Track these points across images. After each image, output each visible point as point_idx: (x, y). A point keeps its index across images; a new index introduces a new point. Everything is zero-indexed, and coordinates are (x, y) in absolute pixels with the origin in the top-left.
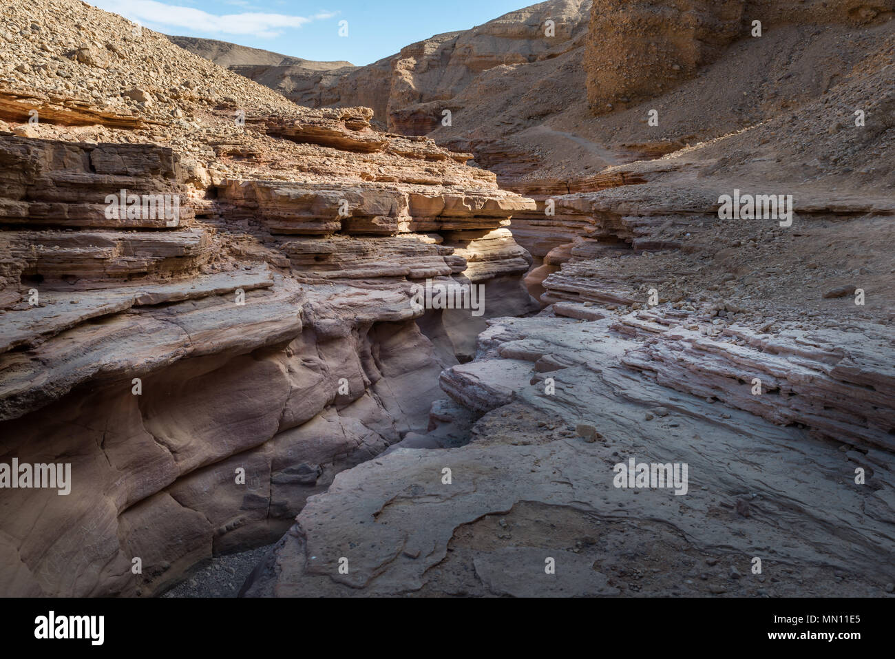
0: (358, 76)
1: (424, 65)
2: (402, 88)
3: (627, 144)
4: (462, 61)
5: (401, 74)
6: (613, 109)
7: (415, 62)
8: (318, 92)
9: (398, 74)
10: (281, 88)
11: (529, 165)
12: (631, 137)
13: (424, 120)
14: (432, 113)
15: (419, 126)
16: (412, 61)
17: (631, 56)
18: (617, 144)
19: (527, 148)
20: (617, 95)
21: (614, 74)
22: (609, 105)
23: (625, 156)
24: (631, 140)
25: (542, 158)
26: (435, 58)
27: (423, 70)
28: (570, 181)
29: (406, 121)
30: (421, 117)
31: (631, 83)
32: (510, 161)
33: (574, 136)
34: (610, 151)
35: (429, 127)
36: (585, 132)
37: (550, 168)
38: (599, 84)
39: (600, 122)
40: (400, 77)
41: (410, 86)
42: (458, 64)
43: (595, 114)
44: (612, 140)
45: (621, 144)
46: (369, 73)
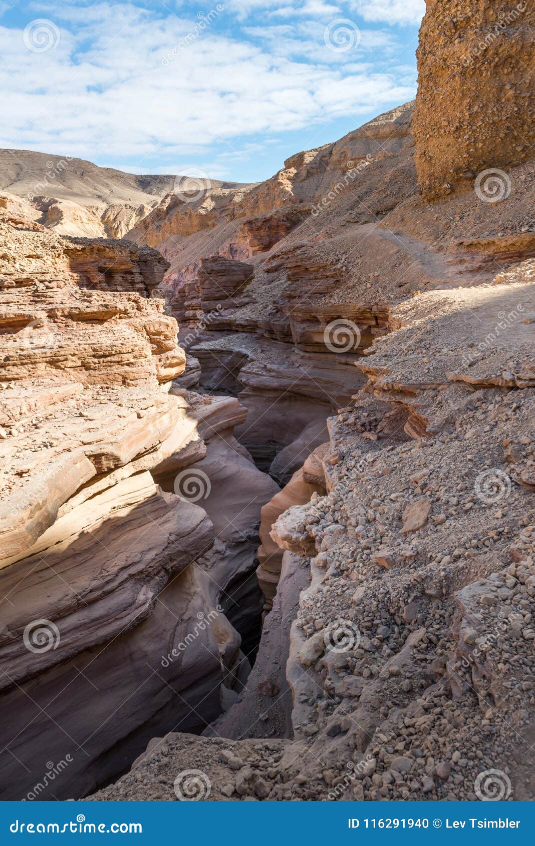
0: (259, 191)
1: (304, 173)
2: (284, 197)
3: (467, 242)
4: (338, 166)
5: (282, 184)
6: (453, 190)
7: (295, 171)
8: (232, 208)
9: (280, 184)
10: (204, 208)
11: (331, 281)
12: (473, 230)
13: (278, 226)
14: (285, 219)
15: (273, 232)
16: (293, 171)
17: (475, 109)
18: (453, 242)
19: (332, 258)
20: (457, 170)
21: (451, 140)
22: (446, 186)
23: (461, 262)
24: (474, 234)
25: (347, 271)
26: (314, 166)
27: (302, 178)
28: (375, 309)
29: (259, 229)
30: (274, 223)
31: (476, 150)
32: (312, 276)
33: (397, 234)
34: (442, 253)
35: (283, 233)
36: (412, 227)
37: (354, 286)
38: (431, 157)
39: (433, 212)
40: (282, 187)
41: (290, 195)
42: (334, 170)
43: (429, 201)
44: (447, 237)
45: (458, 241)
46: (267, 187)
